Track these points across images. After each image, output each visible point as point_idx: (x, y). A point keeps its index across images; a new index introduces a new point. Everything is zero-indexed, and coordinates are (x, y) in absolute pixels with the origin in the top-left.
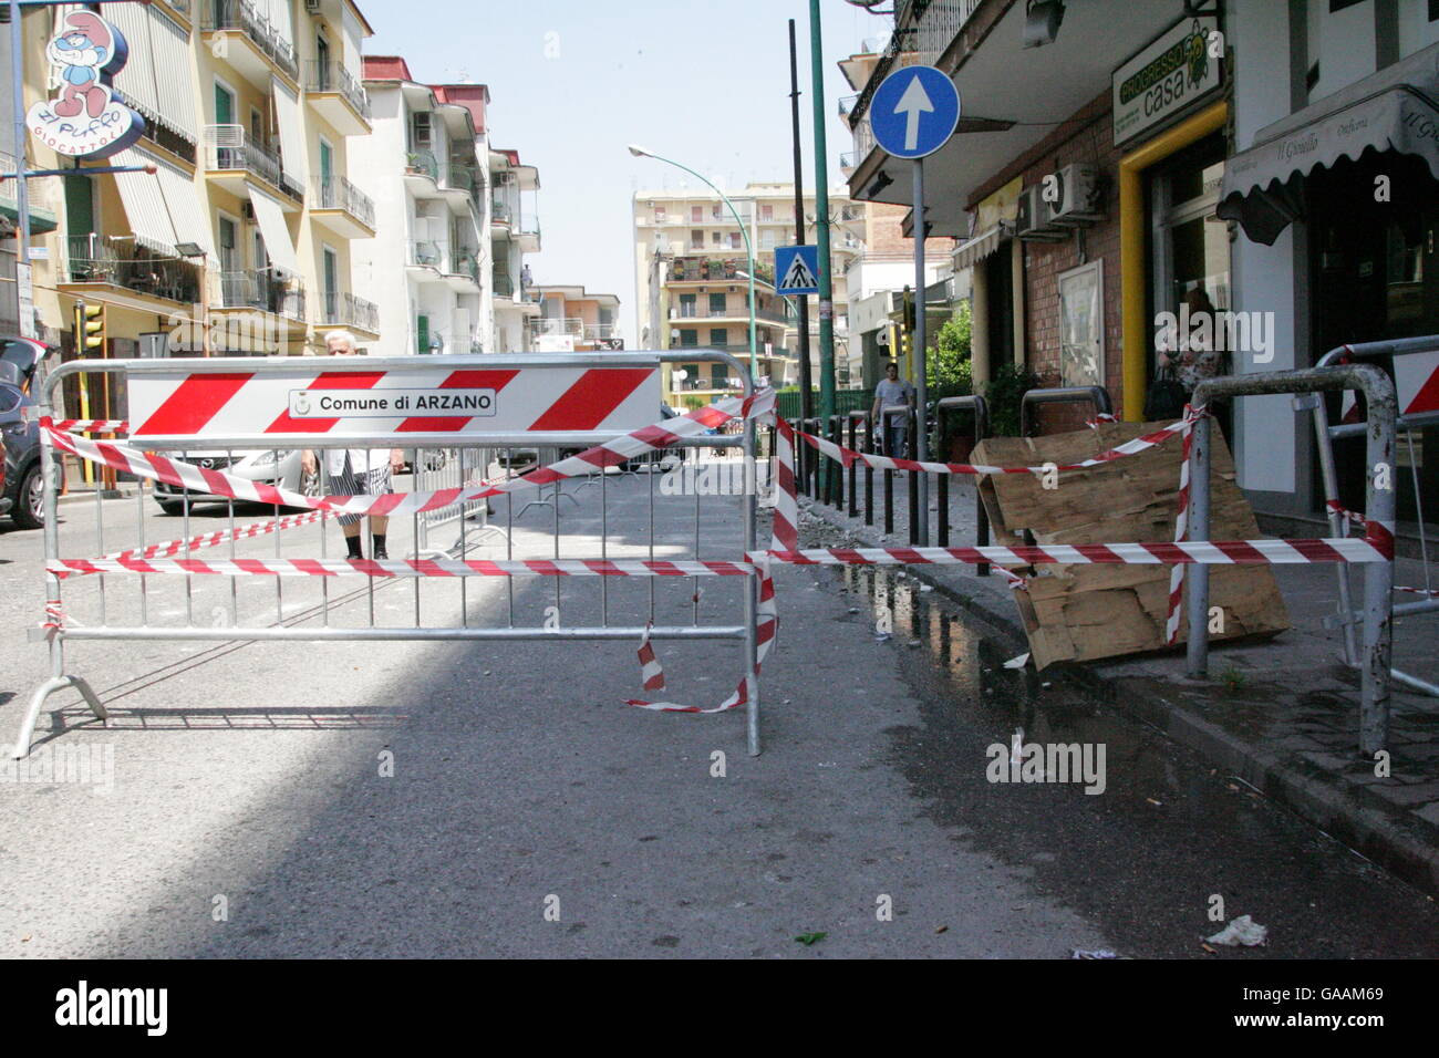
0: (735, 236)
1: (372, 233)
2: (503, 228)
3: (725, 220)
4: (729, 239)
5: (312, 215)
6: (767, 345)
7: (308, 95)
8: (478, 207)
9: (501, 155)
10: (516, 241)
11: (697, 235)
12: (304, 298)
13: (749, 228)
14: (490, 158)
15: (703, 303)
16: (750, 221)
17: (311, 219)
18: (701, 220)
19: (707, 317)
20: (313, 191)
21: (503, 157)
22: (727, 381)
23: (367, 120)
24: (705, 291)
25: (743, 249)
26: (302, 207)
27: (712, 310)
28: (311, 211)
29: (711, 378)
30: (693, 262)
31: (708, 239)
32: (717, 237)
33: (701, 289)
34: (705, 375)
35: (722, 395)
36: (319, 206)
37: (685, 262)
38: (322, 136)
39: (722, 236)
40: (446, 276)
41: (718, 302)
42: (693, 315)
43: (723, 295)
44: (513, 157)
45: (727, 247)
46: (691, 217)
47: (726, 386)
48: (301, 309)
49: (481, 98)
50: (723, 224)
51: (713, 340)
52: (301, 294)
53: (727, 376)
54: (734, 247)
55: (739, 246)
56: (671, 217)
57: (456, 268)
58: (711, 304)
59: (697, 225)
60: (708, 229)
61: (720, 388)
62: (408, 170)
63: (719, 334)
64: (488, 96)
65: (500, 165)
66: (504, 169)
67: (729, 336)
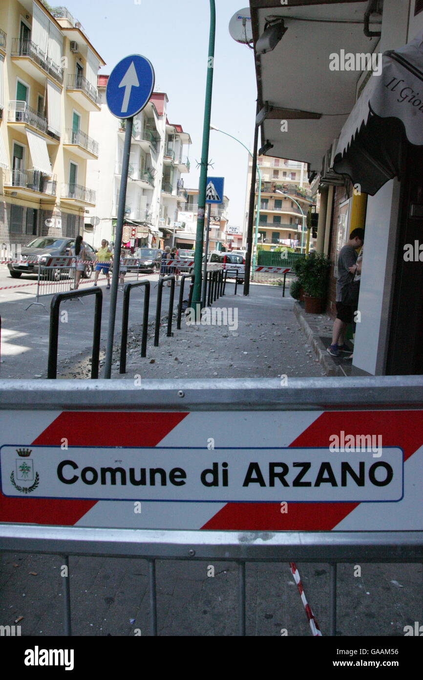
0: (293, 174)
1: (97, 158)
2: (169, 161)
3: (289, 166)
4: (290, 175)
5: (64, 146)
6: (299, 226)
7: (67, 90)
8: (156, 149)
9: (172, 127)
10: (176, 167)
11: (276, 172)
12: (56, 184)
13: (300, 171)
14: (166, 127)
15: (271, 203)
16: (301, 168)
17: (64, 148)
18: (278, 166)
19: (273, 210)
20: (67, 136)
21: (172, 128)
22: (278, 240)
23: (98, 105)
24: (273, 198)
25: (296, 181)
26: (59, 143)
27: (275, 207)
28: (64, 145)
29: (271, 238)
30: (269, 184)
31: (281, 174)
32: (285, 174)
33: (271, 197)
34: (269, 237)
35: (275, 246)
36: (69, 142)
37: (265, 184)
38: (74, 110)
39: (287, 174)
40: (135, 180)
41: (278, 203)
42: (266, 209)
43: (281, 201)
44: (178, 128)
45: (288, 179)
46: (274, 164)
47: (278, 243)
48: (54, 190)
49: (163, 99)
50: (288, 168)
51: (274, 221)
52: (55, 183)
53: (279, 238)
54: (292, 179)
55: (294, 179)
56: (265, 163)
57: (142, 177)
58: (275, 205)
59: (276, 168)
60: (281, 170)
61: (275, 243)
62: (120, 129)
63: (277, 219)
64: (167, 98)
65: (172, 131)
66: (173, 133)
67: (282, 220)
